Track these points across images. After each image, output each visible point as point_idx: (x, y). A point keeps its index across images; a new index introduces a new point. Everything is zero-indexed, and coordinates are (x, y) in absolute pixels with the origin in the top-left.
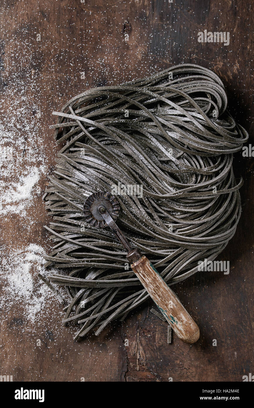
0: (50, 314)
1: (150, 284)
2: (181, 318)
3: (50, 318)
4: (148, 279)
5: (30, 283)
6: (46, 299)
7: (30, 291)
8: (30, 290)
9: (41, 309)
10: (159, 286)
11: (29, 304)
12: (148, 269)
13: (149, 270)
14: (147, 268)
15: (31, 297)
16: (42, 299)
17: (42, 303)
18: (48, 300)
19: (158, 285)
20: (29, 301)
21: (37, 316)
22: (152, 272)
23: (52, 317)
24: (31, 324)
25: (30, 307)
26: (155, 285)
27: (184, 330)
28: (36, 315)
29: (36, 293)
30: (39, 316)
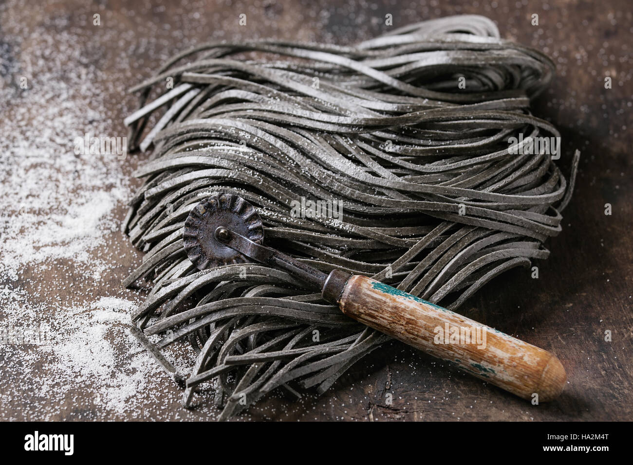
0: (160, 398)
1: (393, 325)
2: (495, 357)
3: (161, 403)
4: (383, 318)
5: (107, 354)
6: (148, 376)
7: (109, 367)
8: (108, 364)
9: (137, 392)
10: (413, 318)
11: (108, 386)
12: (373, 298)
13: (376, 299)
14: (368, 296)
15: (113, 375)
16: (138, 376)
17: (139, 382)
18: (152, 377)
19: (409, 317)
20: (109, 382)
21: (130, 403)
22: (384, 299)
23: (164, 402)
24: (117, 416)
25: (111, 390)
26: (402, 320)
27: (516, 377)
28: (127, 401)
29: (122, 369)
30: (133, 402)
